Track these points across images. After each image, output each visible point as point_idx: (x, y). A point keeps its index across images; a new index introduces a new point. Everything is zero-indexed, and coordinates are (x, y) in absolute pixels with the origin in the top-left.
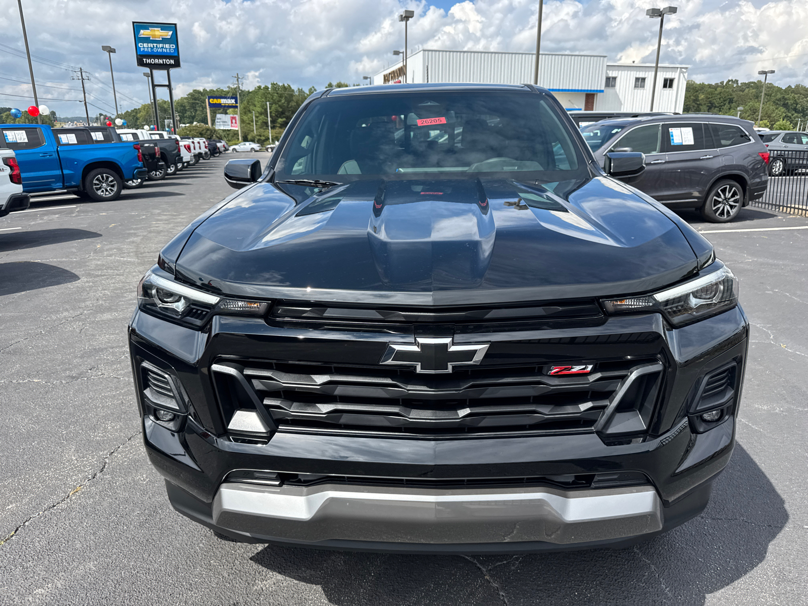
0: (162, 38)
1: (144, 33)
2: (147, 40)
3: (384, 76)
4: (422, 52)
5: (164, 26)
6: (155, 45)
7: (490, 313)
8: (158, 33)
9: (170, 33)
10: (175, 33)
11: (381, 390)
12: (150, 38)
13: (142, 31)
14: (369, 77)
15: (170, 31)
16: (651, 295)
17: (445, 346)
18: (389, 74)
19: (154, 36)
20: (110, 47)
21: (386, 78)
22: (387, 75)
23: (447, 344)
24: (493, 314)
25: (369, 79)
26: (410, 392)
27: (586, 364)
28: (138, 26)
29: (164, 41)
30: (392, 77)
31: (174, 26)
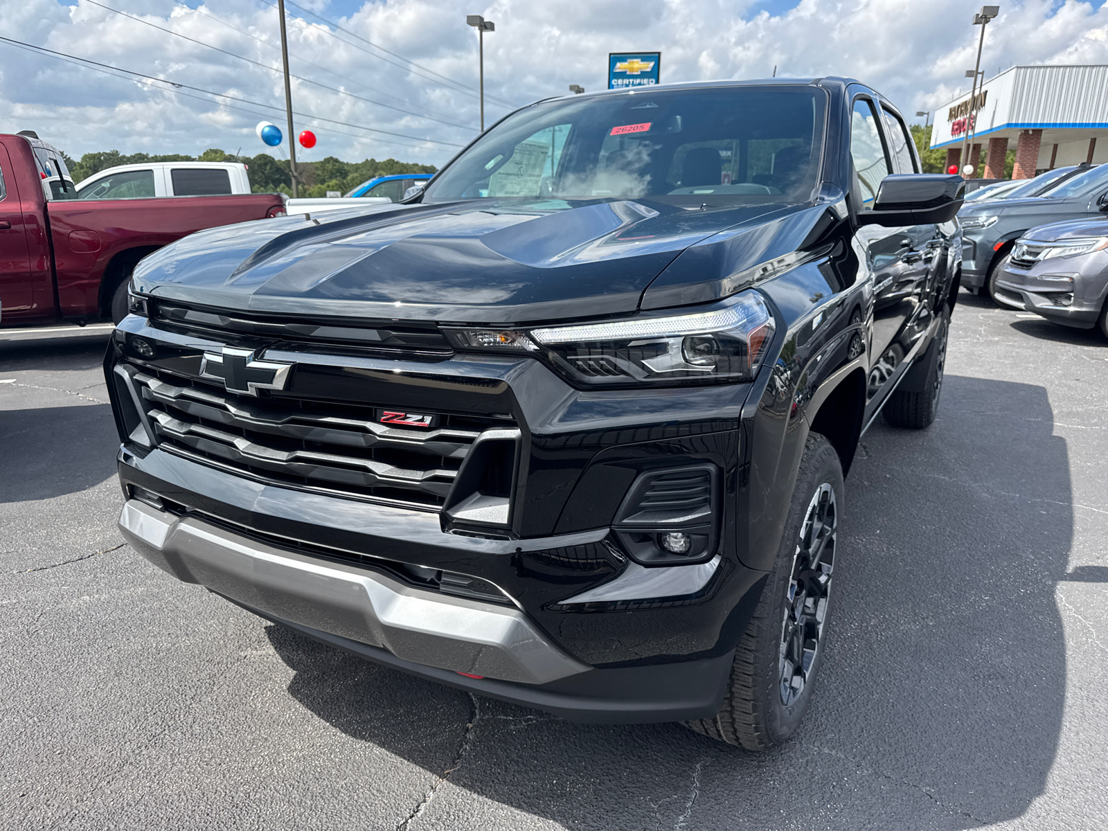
0: (641, 72)
1: (620, 66)
2: (623, 75)
3: (951, 109)
4: (1015, 70)
5: (645, 56)
6: (631, 80)
7: (318, 330)
8: (638, 65)
9: (652, 64)
10: (657, 63)
11: (219, 412)
12: (626, 72)
13: (618, 65)
14: (926, 112)
15: (651, 61)
16: (526, 330)
17: (243, 360)
18: (959, 106)
19: (632, 69)
20: (578, 86)
21: (953, 113)
22: (955, 108)
23: (245, 357)
24: (323, 331)
25: (926, 116)
26: (236, 418)
27: (424, 414)
28: (615, 58)
29: (644, 75)
30: (961, 111)
31: (657, 55)
